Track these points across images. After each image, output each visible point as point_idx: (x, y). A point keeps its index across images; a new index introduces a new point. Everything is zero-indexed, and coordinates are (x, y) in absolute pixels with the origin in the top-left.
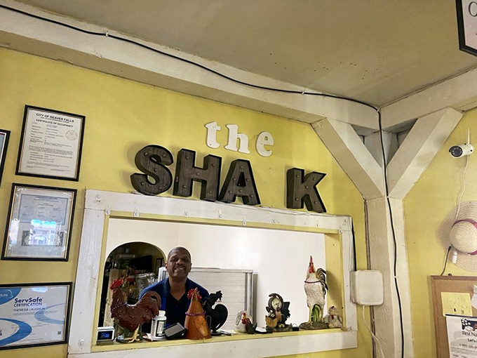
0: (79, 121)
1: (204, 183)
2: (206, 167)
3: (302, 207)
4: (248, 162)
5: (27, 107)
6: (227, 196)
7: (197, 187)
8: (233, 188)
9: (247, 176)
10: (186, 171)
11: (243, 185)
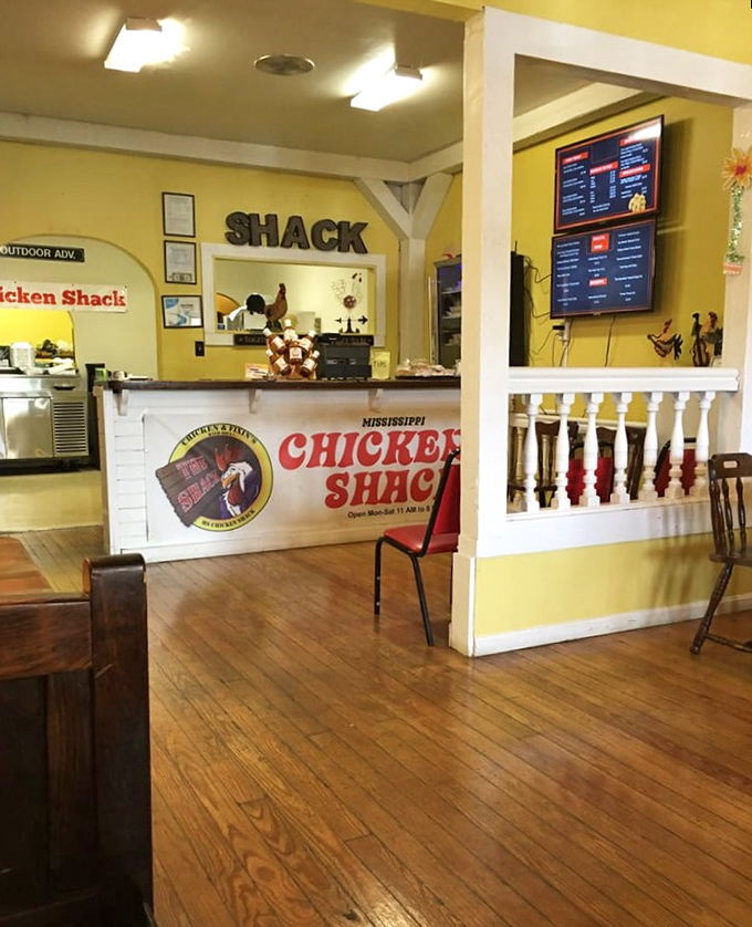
0: (191, 198)
1: (268, 235)
2: (267, 223)
3: (348, 250)
4: (300, 218)
5: (163, 194)
6: (287, 243)
7: (264, 239)
8: (291, 237)
9: (300, 227)
10: (255, 227)
11: (298, 235)
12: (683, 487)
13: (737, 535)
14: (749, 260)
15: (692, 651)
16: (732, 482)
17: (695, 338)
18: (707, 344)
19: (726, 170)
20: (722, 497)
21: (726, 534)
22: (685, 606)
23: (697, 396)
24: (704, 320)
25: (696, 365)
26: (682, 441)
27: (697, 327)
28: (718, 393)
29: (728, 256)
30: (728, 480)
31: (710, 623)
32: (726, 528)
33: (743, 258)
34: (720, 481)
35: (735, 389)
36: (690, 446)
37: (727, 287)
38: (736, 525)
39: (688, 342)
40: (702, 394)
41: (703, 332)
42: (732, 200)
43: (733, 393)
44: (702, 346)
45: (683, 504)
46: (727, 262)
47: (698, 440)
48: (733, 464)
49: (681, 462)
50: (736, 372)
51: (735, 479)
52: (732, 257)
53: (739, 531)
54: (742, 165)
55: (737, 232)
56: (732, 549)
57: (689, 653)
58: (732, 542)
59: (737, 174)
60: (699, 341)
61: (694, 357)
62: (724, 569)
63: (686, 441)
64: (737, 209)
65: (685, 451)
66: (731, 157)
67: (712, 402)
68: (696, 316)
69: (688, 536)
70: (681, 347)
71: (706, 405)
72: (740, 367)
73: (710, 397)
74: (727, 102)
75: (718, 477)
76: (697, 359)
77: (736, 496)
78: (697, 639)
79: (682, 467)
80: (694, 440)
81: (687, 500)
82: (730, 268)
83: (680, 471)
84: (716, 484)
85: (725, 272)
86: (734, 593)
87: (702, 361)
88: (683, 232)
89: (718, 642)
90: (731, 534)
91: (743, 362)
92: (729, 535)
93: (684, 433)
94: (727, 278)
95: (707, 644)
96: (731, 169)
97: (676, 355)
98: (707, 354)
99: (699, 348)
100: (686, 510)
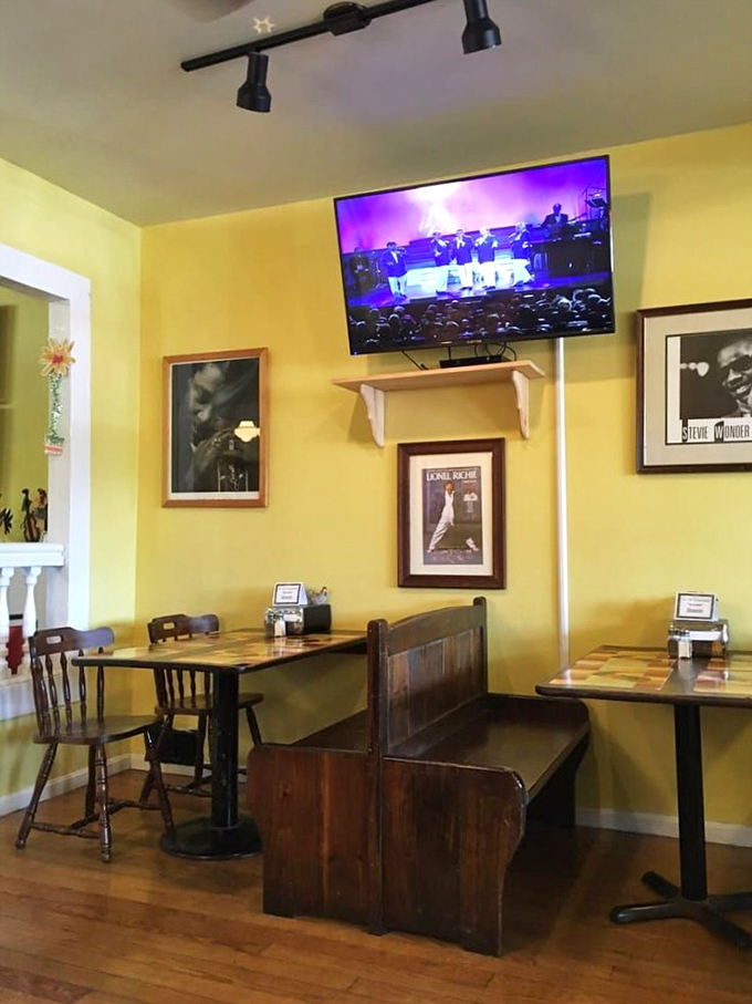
12: (9, 666)
13: (62, 712)
14: (69, 441)
15: (18, 846)
16: (56, 658)
17: (25, 513)
18: (37, 519)
19: (44, 357)
20: (45, 673)
21: (51, 712)
22: (14, 795)
23: (23, 572)
24: (34, 496)
25: (27, 541)
26: (8, 617)
27: (27, 503)
28: (44, 568)
29: (48, 437)
30: (52, 656)
31: (35, 811)
32: (50, 706)
33: (63, 440)
34: (43, 659)
35: (62, 564)
36: (17, 623)
37: (50, 466)
38: (61, 701)
39: (18, 517)
40: (28, 569)
41: (34, 506)
42: (51, 385)
43: (60, 567)
44: (32, 522)
45: (9, 684)
46: (48, 443)
47: (25, 617)
48: (57, 640)
49: (7, 641)
50: (61, 547)
51: (60, 654)
52: (52, 438)
53: (64, 708)
54: (58, 355)
55: (56, 414)
56: (57, 729)
57: (14, 848)
58: (57, 719)
59: (54, 362)
60: (29, 517)
61: (25, 532)
62: (49, 750)
63: (12, 617)
64: (56, 395)
65: (11, 628)
66: (48, 345)
67: (39, 577)
68: (26, 492)
69: (16, 718)
70: (11, 522)
71: (32, 580)
72: (65, 541)
73: (36, 572)
74: (43, 297)
75: (40, 653)
76: (28, 534)
77: (61, 671)
78: (22, 831)
79: (8, 645)
80: (20, 617)
81: (14, 680)
82: (49, 449)
83: (7, 650)
84: (38, 662)
85: (46, 451)
86: (66, 772)
87: (33, 535)
88: (10, 411)
89: (44, 830)
90: (56, 712)
91: (68, 537)
92: (54, 713)
93: (9, 610)
94: (50, 458)
95: (33, 834)
96: (49, 357)
97: (7, 530)
98: (38, 529)
99: (29, 523)
100: (12, 691)
